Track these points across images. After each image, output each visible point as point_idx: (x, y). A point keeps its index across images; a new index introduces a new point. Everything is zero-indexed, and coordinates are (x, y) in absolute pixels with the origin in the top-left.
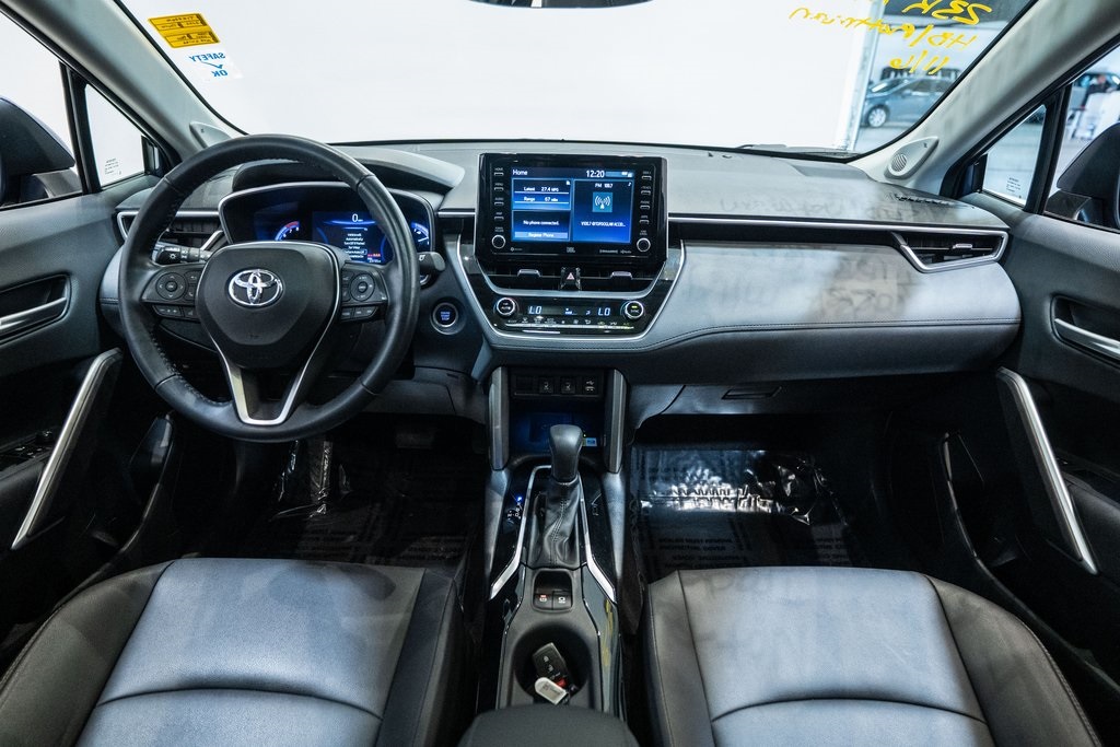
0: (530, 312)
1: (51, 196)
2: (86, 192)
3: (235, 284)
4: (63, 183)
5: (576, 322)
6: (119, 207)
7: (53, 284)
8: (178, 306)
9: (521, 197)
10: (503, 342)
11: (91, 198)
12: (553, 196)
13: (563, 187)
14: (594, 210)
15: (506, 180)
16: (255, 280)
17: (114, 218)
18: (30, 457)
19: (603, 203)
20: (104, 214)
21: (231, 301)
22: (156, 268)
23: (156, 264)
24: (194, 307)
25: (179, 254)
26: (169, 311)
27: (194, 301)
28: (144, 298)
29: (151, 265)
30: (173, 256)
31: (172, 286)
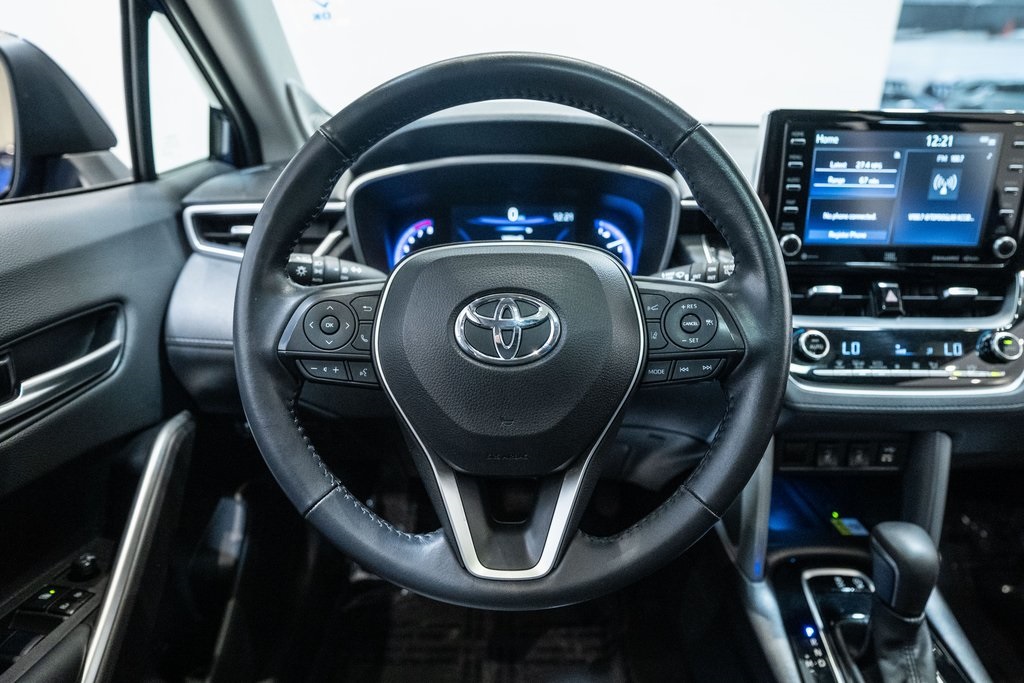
0: (844, 352)
1: (86, 186)
2: (139, 178)
3: (467, 319)
4: (103, 169)
5: (916, 365)
6: (187, 200)
7: (99, 319)
8: (342, 359)
9: (823, 177)
10: (810, 400)
11: (147, 188)
12: (871, 175)
13: (889, 162)
14: (931, 197)
15: (806, 151)
16: (507, 313)
17: (179, 217)
18: (64, 613)
19: (944, 185)
20: (166, 210)
21: (461, 353)
22: (298, 291)
23: (296, 285)
24: (371, 361)
25: (310, 267)
26: (325, 369)
27: (371, 350)
28: (282, 346)
29: (289, 286)
30: (301, 271)
31: (331, 325)
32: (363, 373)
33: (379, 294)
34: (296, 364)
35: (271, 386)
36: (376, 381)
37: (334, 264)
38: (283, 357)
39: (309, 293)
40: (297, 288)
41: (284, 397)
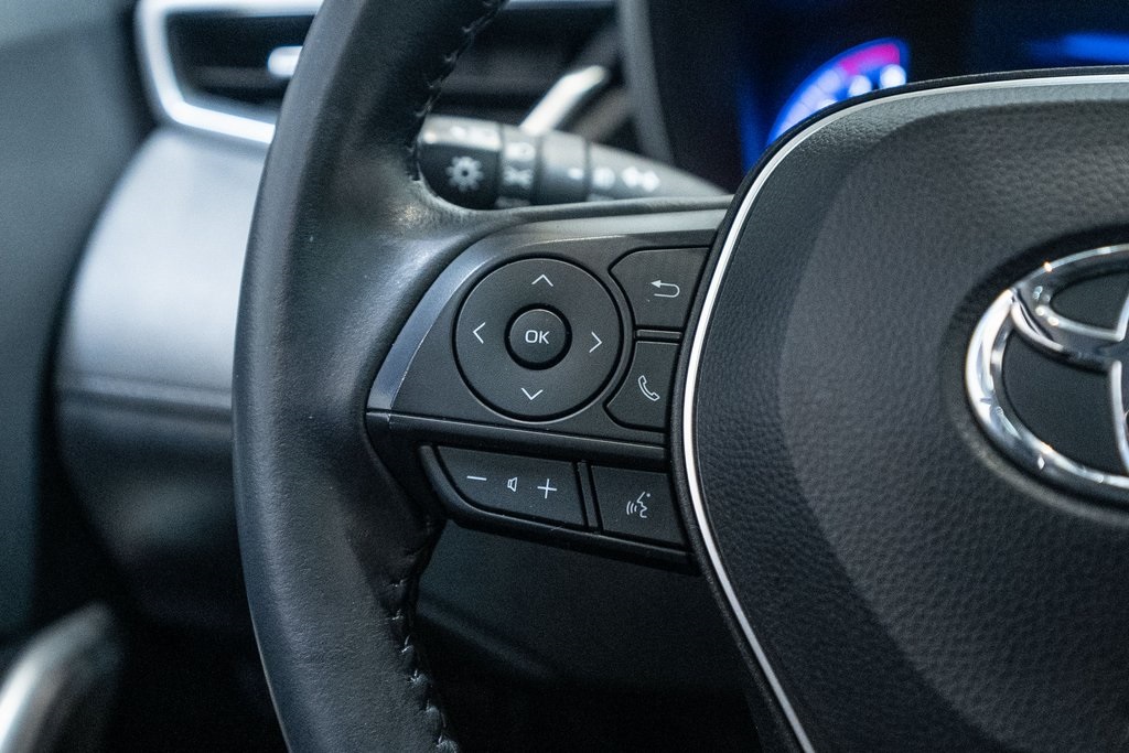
3: (1015, 331)
8: (571, 455)
21: (983, 453)
22: (444, 223)
23: (441, 203)
24: (665, 466)
25: (491, 161)
26: (512, 484)
27: (667, 430)
28: (381, 399)
29: (417, 202)
30: (466, 171)
31: (542, 337)
32: (637, 507)
33: (708, 243)
34: (419, 459)
35: (338, 523)
36: (679, 540)
37: (570, 158)
38: (380, 433)
39: (478, 230)
40: (442, 212)
41: (374, 568)
